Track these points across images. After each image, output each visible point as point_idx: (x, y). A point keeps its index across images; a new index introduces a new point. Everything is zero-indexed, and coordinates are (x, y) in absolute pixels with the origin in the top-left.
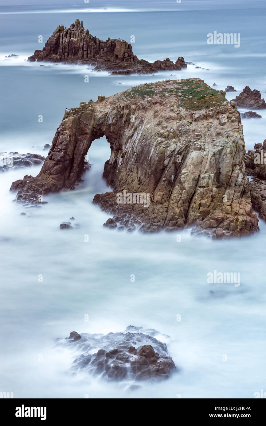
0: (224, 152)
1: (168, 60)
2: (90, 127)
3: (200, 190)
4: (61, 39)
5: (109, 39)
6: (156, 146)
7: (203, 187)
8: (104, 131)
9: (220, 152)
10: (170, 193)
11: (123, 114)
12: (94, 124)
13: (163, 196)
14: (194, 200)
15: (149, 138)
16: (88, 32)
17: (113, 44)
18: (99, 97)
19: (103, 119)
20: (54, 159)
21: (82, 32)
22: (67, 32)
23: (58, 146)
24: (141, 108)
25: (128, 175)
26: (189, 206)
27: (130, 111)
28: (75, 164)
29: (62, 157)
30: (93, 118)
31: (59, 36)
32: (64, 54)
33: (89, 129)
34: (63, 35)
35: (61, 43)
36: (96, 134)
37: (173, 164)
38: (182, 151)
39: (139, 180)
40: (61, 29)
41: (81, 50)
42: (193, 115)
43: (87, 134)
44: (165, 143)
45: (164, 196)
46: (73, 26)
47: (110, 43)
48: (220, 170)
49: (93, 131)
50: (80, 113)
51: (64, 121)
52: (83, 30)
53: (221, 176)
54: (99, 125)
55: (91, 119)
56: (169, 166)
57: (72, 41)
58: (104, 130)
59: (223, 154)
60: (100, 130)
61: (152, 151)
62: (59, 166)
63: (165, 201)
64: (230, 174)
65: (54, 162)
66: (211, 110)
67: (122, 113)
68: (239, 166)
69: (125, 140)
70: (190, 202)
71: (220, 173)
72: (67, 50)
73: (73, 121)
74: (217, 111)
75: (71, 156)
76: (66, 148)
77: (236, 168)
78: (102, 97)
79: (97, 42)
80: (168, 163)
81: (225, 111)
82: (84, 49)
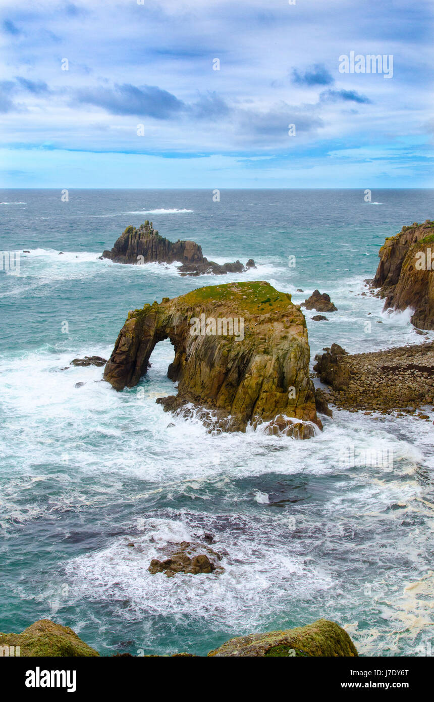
0: (288, 356)
1: (238, 262)
2: (154, 329)
3: (264, 395)
4: (130, 240)
5: (179, 241)
6: (220, 349)
7: (266, 392)
8: (168, 334)
9: (285, 356)
10: (233, 397)
11: (187, 317)
12: (157, 327)
13: (225, 401)
14: (257, 405)
15: (212, 341)
16: (157, 233)
17: (183, 245)
18: (163, 299)
19: (167, 321)
20: (116, 361)
21: (152, 233)
22: (136, 233)
23: (120, 348)
24: (205, 309)
25: (191, 378)
26: (252, 411)
27: (194, 313)
28: (138, 366)
29: (124, 359)
30: (156, 321)
31: (128, 236)
32: (133, 255)
33: (153, 331)
34: (132, 236)
35: (129, 244)
36: (160, 336)
37: (236, 367)
38: (246, 355)
39: (202, 384)
40: (130, 230)
41: (151, 250)
42: (258, 318)
43: (150, 336)
44: (229, 346)
45: (227, 401)
46: (142, 227)
47: (180, 245)
48: (284, 375)
49: (157, 333)
50: (144, 315)
51: (127, 322)
52: (152, 231)
53: (285, 381)
54: (162, 327)
55: (155, 320)
56: (232, 371)
57: (141, 242)
58: (168, 332)
59: (287, 358)
60: (164, 332)
61: (216, 354)
62: (120, 369)
63: (228, 406)
64: (294, 378)
65: (116, 365)
66: (276, 314)
67: (186, 315)
68: (304, 370)
69: (188, 343)
70: (253, 407)
71: (284, 377)
72: (136, 251)
73: (136, 323)
74: (282, 314)
75: (133, 359)
76: (129, 350)
77: (301, 373)
78: (166, 299)
79: (167, 243)
80: (232, 367)
81: (291, 315)
82: (153, 250)
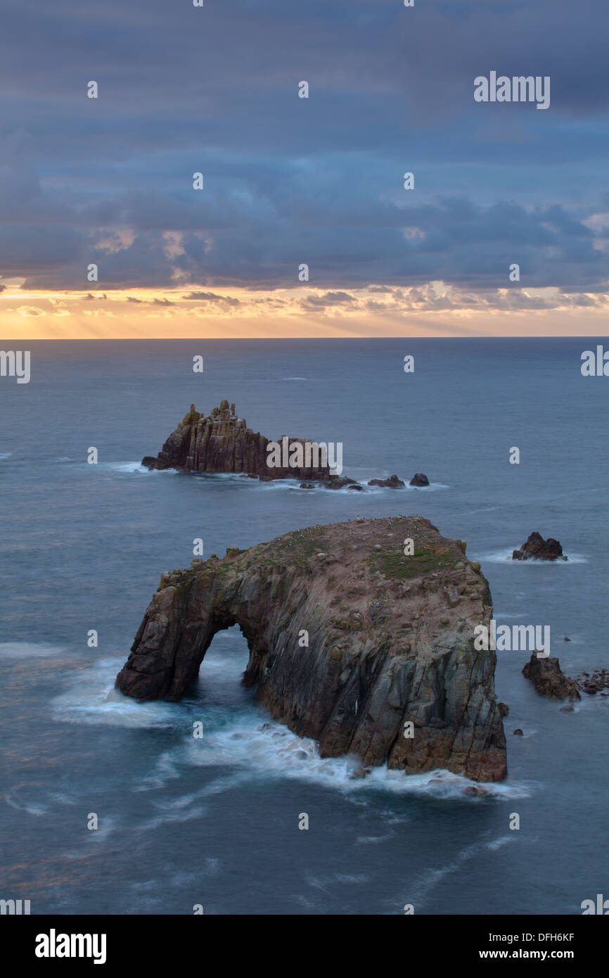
0: (453, 658)
1: (394, 479)
2: (208, 607)
3: (407, 733)
4: (192, 437)
6: (326, 645)
8: (235, 616)
9: (446, 658)
10: (351, 737)
11: (270, 583)
12: (214, 602)
13: (334, 743)
15: (315, 629)
16: (243, 423)
18: (228, 550)
19: (234, 592)
20: (135, 668)
21: (233, 423)
22: (204, 423)
23: (144, 643)
24: (305, 571)
26: (385, 764)
27: (284, 577)
28: (177, 678)
29: (151, 665)
30: (213, 591)
31: (189, 431)
32: (198, 466)
33: (206, 610)
34: (196, 429)
35: (192, 444)
36: (221, 620)
37: (355, 681)
38: (374, 657)
39: (295, 712)
40: (193, 418)
41: (231, 457)
42: (400, 586)
43: (201, 619)
44: (343, 639)
45: (338, 744)
46: (216, 412)
48: (445, 694)
49: (214, 614)
50: (190, 580)
51: (159, 594)
52: (234, 420)
53: (447, 706)
54: (225, 603)
55: (210, 591)
56: (349, 684)
57: (214, 440)
58: (235, 613)
59: (451, 663)
60: (228, 612)
61: (320, 654)
62: (143, 682)
64: (465, 701)
65: (137, 674)
66: (434, 578)
67: (268, 580)
68: (483, 686)
69: (272, 632)
70: (388, 757)
71: (446, 699)
72: (203, 458)
73: (174, 595)
74: (444, 579)
75: (169, 664)
76: (160, 646)
77: (477, 691)
78: (234, 550)
79: (260, 444)
80: (348, 679)
81: (461, 580)
82: (237, 456)
